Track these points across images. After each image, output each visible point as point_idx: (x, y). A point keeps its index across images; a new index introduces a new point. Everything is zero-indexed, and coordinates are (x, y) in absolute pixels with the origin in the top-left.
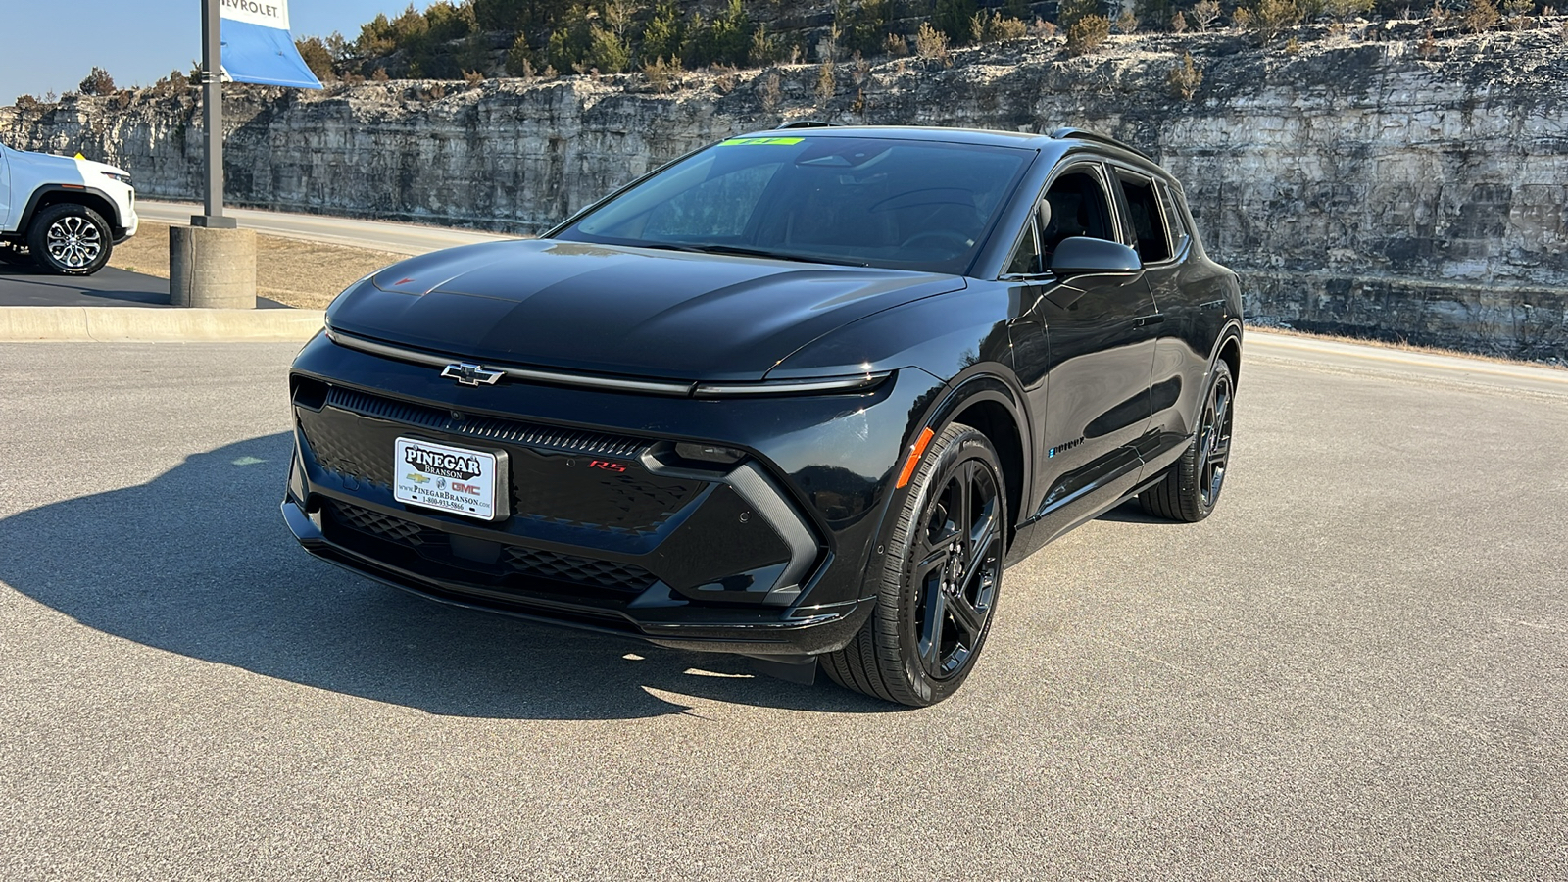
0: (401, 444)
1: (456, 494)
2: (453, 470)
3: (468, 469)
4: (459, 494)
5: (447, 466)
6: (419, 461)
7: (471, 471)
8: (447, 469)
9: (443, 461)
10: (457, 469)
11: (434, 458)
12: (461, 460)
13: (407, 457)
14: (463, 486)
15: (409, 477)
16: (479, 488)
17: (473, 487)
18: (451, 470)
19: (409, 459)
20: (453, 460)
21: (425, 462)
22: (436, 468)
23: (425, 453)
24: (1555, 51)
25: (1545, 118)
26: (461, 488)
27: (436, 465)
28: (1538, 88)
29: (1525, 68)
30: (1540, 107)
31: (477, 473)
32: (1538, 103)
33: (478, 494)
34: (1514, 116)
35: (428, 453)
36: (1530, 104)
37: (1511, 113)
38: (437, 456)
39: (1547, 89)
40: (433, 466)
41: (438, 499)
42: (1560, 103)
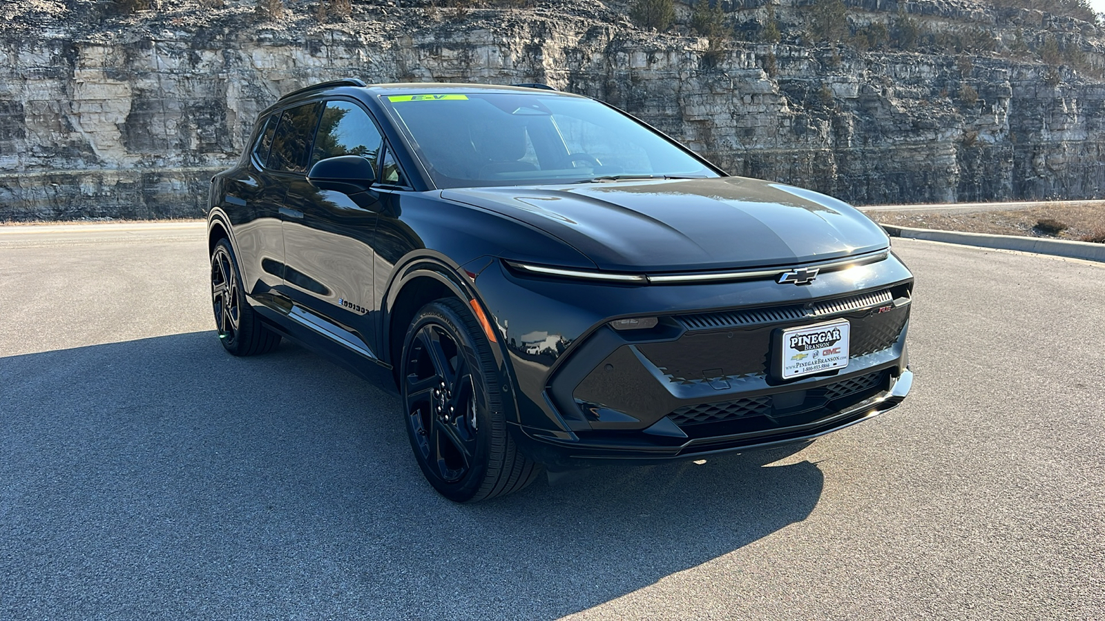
5: (821, 341)
6: (800, 344)
7: (834, 338)
9: (817, 338)
14: (830, 350)
16: (839, 348)
17: (836, 349)
19: (793, 345)
20: (824, 335)
21: (804, 344)
22: (812, 345)
23: (804, 337)
24: (23, 6)
25: (32, 53)
26: (829, 352)
27: (813, 342)
28: (21, 32)
30: (27, 45)
31: (838, 338)
32: (25, 43)
33: (839, 352)
34: (9, 52)
35: (807, 336)
36: (19, 44)
37: (6, 49)
38: (813, 336)
39: (28, 33)
40: (811, 344)
41: (813, 366)
42: (40, 43)
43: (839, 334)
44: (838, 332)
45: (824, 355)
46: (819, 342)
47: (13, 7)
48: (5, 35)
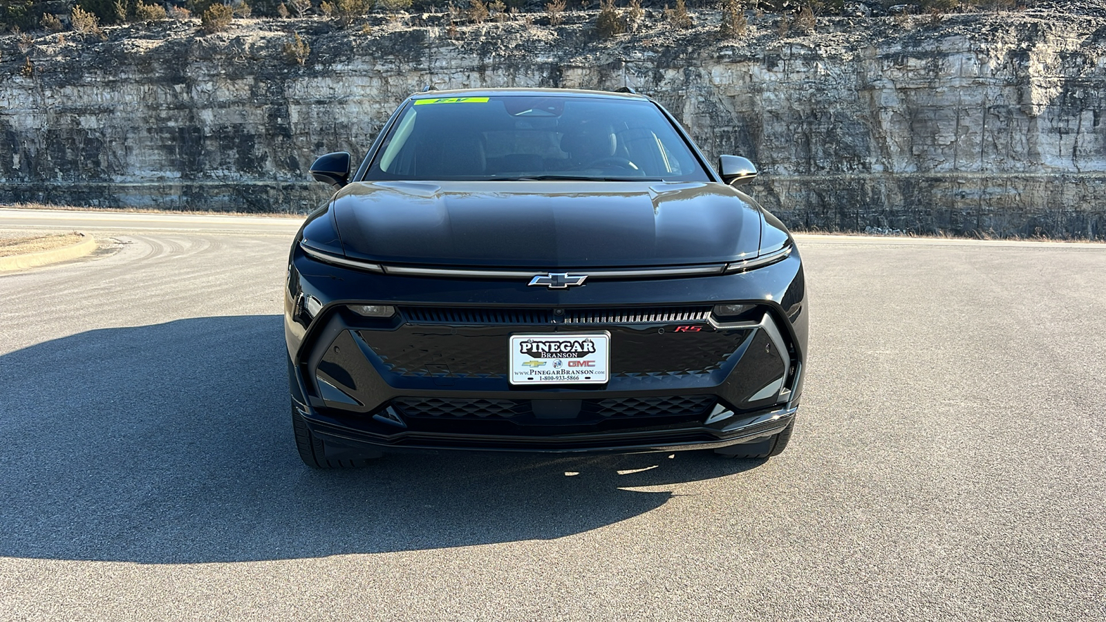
0: (515, 341)
1: (571, 369)
2: (570, 352)
3: (583, 349)
4: (575, 369)
7: (586, 350)
8: (563, 352)
9: (559, 347)
10: (573, 350)
11: (550, 346)
12: (576, 344)
13: (522, 349)
14: (579, 362)
15: (524, 364)
16: (594, 361)
17: (588, 362)
18: (567, 353)
20: (569, 344)
22: (552, 353)
23: (541, 345)
24: (524, 35)
25: (526, 76)
27: (553, 350)
28: (519, 58)
29: (510, 46)
30: (522, 70)
31: (591, 350)
32: (521, 67)
33: (594, 366)
34: (509, 75)
35: (544, 343)
36: (517, 69)
37: (507, 74)
38: (553, 345)
39: (525, 59)
40: (549, 352)
41: (554, 376)
42: (533, 67)
43: (593, 346)
44: (591, 344)
45: (569, 365)
46: (561, 352)
47: (516, 37)
48: (507, 62)
